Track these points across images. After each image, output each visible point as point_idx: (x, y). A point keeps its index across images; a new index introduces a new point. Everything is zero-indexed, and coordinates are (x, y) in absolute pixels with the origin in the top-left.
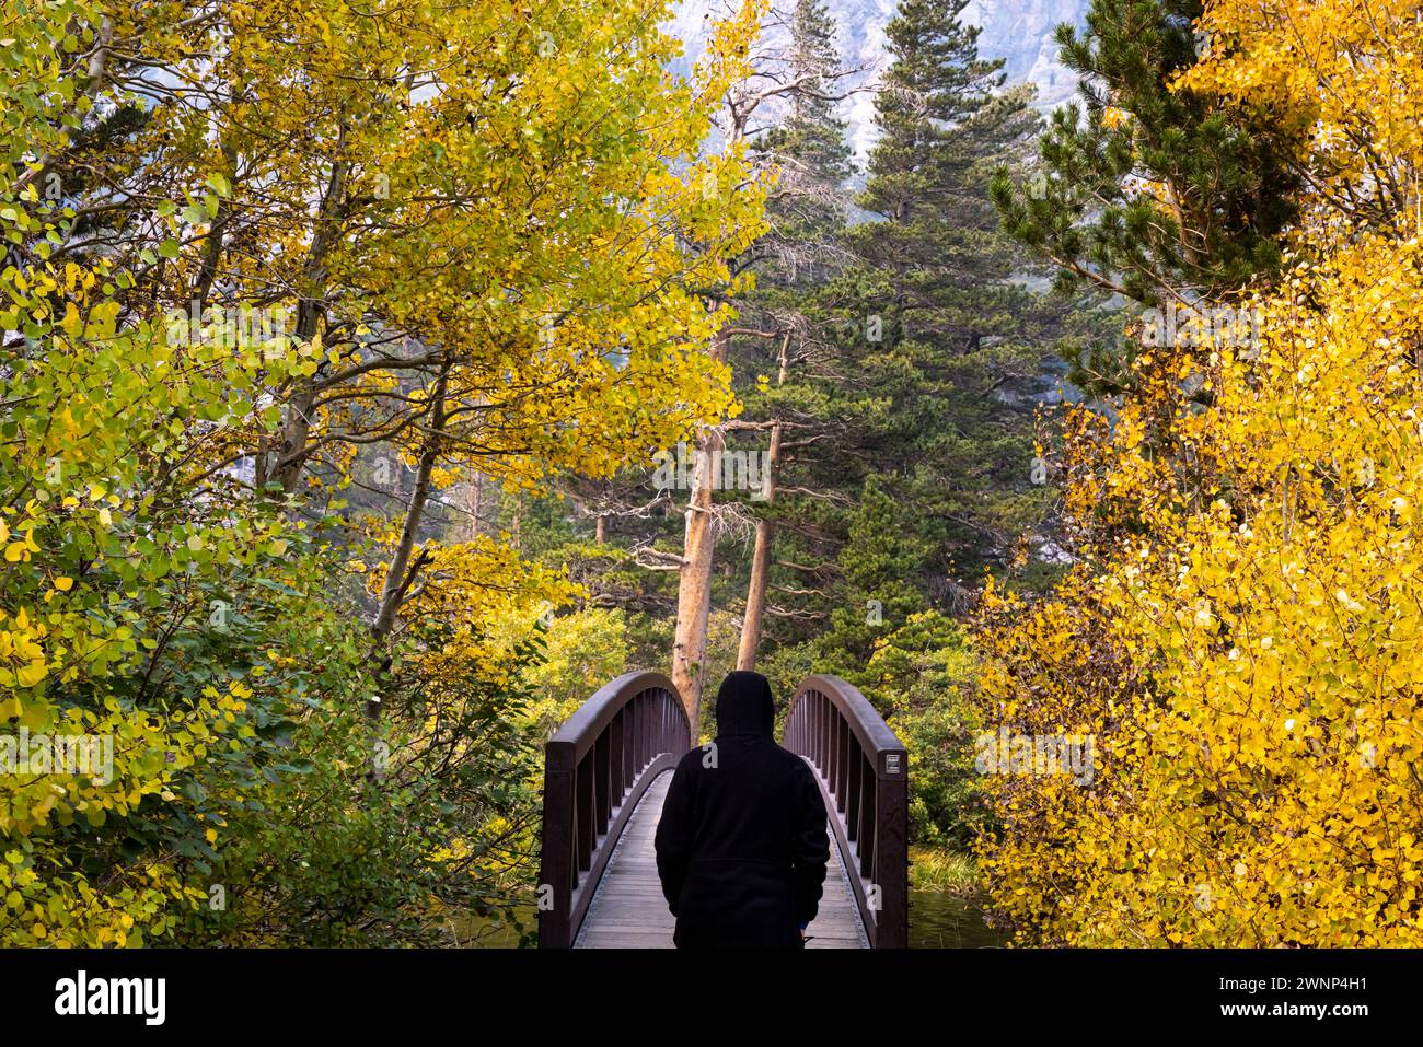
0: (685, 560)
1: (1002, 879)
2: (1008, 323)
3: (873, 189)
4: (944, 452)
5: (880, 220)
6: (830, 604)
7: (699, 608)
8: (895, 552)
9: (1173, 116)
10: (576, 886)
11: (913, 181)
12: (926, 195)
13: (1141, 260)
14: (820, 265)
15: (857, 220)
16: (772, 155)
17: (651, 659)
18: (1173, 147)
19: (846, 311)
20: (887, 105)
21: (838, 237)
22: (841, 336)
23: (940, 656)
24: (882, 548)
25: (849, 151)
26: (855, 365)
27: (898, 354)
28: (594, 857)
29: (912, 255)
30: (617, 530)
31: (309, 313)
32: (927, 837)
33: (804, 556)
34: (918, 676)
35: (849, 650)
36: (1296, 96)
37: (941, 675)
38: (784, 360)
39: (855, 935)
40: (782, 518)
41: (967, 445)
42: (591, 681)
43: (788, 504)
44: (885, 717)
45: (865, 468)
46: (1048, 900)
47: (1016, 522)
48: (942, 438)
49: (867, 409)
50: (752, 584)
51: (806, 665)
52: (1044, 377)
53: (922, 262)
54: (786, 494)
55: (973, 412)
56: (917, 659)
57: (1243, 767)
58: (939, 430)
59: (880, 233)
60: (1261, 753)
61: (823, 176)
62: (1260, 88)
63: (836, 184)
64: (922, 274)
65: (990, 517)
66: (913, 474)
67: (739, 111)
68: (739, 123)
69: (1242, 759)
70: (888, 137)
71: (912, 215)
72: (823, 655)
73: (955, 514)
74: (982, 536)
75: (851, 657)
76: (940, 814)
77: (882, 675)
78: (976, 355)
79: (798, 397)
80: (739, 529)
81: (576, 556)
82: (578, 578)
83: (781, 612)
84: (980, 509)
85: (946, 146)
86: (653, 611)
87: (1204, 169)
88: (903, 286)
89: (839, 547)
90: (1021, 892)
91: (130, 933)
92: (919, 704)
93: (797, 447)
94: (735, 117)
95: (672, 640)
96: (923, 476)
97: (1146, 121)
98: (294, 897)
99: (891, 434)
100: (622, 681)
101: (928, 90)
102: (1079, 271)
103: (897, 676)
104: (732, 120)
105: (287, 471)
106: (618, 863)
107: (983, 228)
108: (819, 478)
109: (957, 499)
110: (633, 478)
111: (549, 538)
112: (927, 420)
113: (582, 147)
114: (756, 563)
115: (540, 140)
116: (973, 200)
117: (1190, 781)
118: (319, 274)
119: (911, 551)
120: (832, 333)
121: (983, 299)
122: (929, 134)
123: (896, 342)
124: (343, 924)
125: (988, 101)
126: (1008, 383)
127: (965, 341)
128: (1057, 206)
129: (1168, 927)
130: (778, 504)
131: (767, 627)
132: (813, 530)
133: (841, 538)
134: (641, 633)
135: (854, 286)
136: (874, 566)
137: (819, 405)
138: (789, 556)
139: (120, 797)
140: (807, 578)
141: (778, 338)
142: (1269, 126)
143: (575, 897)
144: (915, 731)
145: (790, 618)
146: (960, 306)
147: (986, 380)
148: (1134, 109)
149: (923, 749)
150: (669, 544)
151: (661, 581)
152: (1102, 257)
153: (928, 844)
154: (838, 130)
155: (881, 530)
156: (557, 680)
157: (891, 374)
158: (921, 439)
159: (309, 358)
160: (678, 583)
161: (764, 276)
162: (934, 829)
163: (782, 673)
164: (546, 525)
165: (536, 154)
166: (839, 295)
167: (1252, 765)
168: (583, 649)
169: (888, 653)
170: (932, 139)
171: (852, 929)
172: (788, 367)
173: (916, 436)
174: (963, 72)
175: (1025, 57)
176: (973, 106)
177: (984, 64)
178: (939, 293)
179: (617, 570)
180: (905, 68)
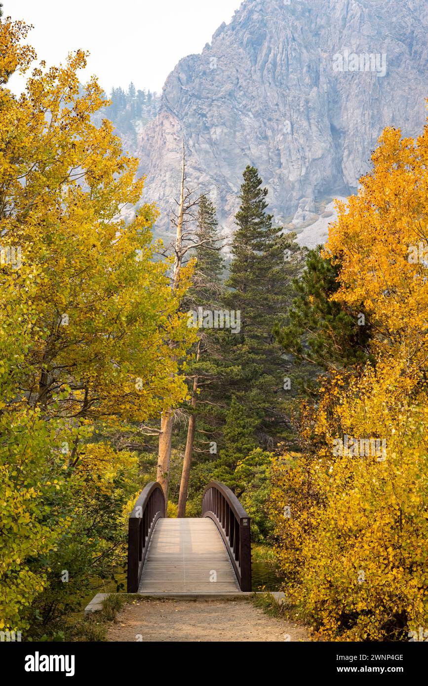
0: (161, 431)
1: (282, 560)
3: (232, 279)
5: (235, 291)
6: (219, 448)
7: (167, 450)
8: (244, 427)
11: (248, 275)
12: (253, 281)
22: (221, 341)
23: (263, 468)
24: (239, 426)
25: (222, 260)
26: (227, 352)
27: (243, 345)
32: (259, 540)
34: (254, 475)
35: (227, 466)
37: (263, 475)
38: (199, 351)
40: (199, 414)
43: (202, 408)
49: (232, 370)
50: (188, 439)
54: (200, 404)
55: (273, 366)
56: (253, 469)
58: (260, 377)
59: (235, 296)
60: (351, 524)
64: (252, 312)
65: (281, 409)
67: (179, 254)
68: (179, 259)
70: (237, 258)
71: (247, 289)
72: (216, 467)
73: (267, 408)
75: (228, 469)
76: (264, 531)
77: (240, 476)
78: (274, 344)
79: (205, 367)
80: (183, 418)
83: (199, 450)
84: (277, 405)
85: (260, 262)
86: (147, 450)
88: (245, 317)
89: (223, 425)
90: (287, 565)
92: (255, 487)
93: (204, 385)
94: (178, 256)
95: (156, 463)
99: (242, 379)
101: (253, 240)
102: (302, 357)
103: (246, 476)
104: (176, 258)
106: (149, 558)
107: (275, 294)
108: (214, 397)
109: (268, 402)
112: (255, 373)
114: (189, 431)
117: (333, 532)
119: (251, 424)
120: (217, 340)
122: (254, 257)
125: (276, 244)
130: (198, 408)
131: (194, 456)
132: (212, 418)
133: (223, 421)
134: (144, 460)
136: (236, 433)
137: (213, 369)
138: (202, 428)
140: (210, 437)
141: (196, 342)
144: (253, 498)
145: (203, 453)
149: (257, 505)
150: (155, 425)
151: (152, 439)
153: (259, 543)
154: (217, 251)
155: (238, 418)
157: (241, 356)
158: (253, 381)
160: (158, 440)
162: (262, 537)
169: (242, 467)
170: (254, 259)
171: (233, 579)
172: (201, 353)
173: (251, 380)
174: (266, 232)
175: (293, 209)
176: (271, 246)
177: (275, 229)
178: (258, 320)
179: (134, 436)
180: (244, 232)
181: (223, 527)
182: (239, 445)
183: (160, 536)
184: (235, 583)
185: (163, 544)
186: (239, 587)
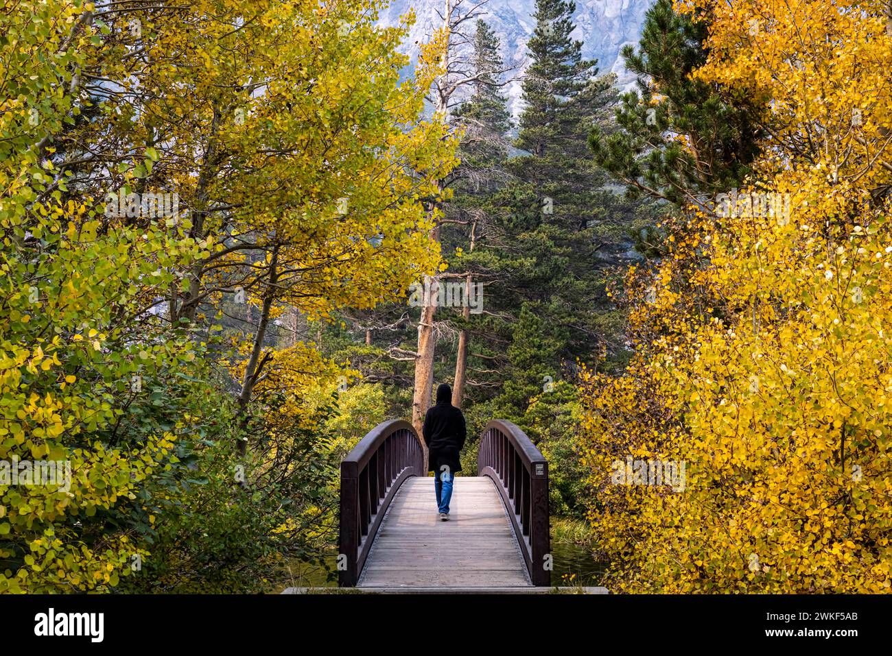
0: (418, 354)
1: (603, 533)
2: (602, 213)
3: (522, 137)
4: (567, 288)
5: (526, 154)
6: (503, 378)
7: (427, 382)
8: (540, 347)
9: (690, 97)
10: (360, 544)
11: (546, 131)
12: (553, 140)
13: (674, 179)
14: (493, 181)
15: (514, 155)
16: (464, 119)
17: (400, 412)
18: (690, 116)
19: (508, 208)
20: (529, 88)
21: (503, 165)
22: (506, 222)
23: (567, 406)
24: (532, 345)
25: (508, 114)
26: (514, 239)
27: (539, 232)
28: (370, 527)
29: (546, 175)
30: (377, 338)
31: (199, 219)
32: (562, 511)
33: (487, 350)
34: (555, 418)
35: (515, 405)
36: (760, 85)
37: (568, 417)
38: (473, 237)
39: (520, 568)
40: (474, 329)
41: (581, 285)
42: (365, 426)
43: (477, 320)
44: (536, 444)
45: (522, 299)
46: (629, 545)
47: (610, 328)
48: (566, 280)
49: (522, 265)
50: (457, 367)
51: (490, 414)
52: (624, 243)
53: (553, 178)
54: (476, 315)
55: (583, 265)
56: (554, 409)
57: (734, 467)
58: (564, 275)
59: (527, 162)
60: (743, 457)
61: (494, 130)
62: (740, 80)
63: (501, 134)
64: (552, 185)
65: (594, 325)
66: (550, 301)
67: (444, 93)
68: (444, 100)
69: (734, 462)
70: (530, 106)
71: (545, 151)
72: (499, 408)
73: (574, 324)
74: (591, 336)
75: (516, 408)
76: (569, 498)
77: (534, 418)
78: (585, 232)
79: (482, 258)
80: (449, 336)
81: (355, 353)
82: (356, 367)
83: (474, 383)
84: (588, 321)
85: (564, 111)
86: (400, 385)
87: (707, 127)
88: (541, 193)
89: (508, 344)
90: (613, 540)
91: (111, 574)
92: (555, 434)
94: (441, 96)
95: (412, 401)
96: (555, 302)
97: (675, 100)
98: (199, 554)
99: (536, 278)
100: (383, 425)
101: (553, 79)
102: (639, 186)
103: (542, 419)
104: (440, 99)
105: (188, 310)
107: (587, 158)
108: (495, 305)
109: (575, 315)
110: (387, 307)
111: (338, 343)
112: (557, 270)
113: (354, 120)
114: (459, 355)
115: (329, 117)
116: (581, 141)
117: (704, 475)
118: (204, 196)
119: (549, 346)
120: (501, 221)
121: (587, 199)
122: (554, 104)
123: (538, 225)
124: (226, 569)
125: (588, 84)
126: (604, 247)
127: (578, 224)
128: (627, 150)
129: (695, 557)
130: (471, 321)
131: (466, 392)
132: (492, 335)
133: (508, 340)
134: (393, 397)
135: (513, 193)
136: (528, 356)
137: (494, 263)
138: (478, 350)
139: (105, 498)
140: (489, 363)
141: (470, 224)
142: (746, 102)
143: (360, 550)
144: (553, 451)
145: (480, 387)
146: (575, 203)
147: (591, 246)
148: (668, 93)
149: (558, 461)
150: (409, 345)
151: (404, 367)
152: (652, 179)
153: (562, 516)
154: (502, 102)
155: (532, 334)
156: (344, 426)
157: (535, 244)
158: (554, 281)
159: (206, 249)
160: (414, 368)
161: (461, 189)
162: (566, 507)
163: (476, 419)
164: (337, 335)
165: (327, 125)
166: (504, 199)
167: (739, 465)
168: (359, 408)
169: (537, 405)
170: (556, 107)
171: (519, 565)
172: (475, 241)
173: (550, 279)
174: (573, 67)
175: (610, 57)
176: (580, 87)
177: (585, 63)
178: (562, 196)
179: (379, 361)
180: (539, 66)
181: (506, 486)
182: (532, 373)
183: (407, 499)
184: (522, 571)
185: (410, 511)
186: (529, 579)
